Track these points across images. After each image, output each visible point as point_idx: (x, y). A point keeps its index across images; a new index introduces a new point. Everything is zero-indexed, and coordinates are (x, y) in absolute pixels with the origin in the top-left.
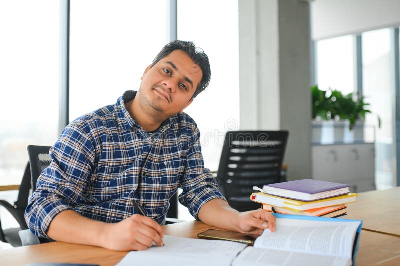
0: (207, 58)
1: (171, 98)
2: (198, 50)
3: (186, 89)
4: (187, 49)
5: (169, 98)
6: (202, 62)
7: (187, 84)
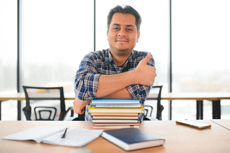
0: (131, 7)
1: (127, 40)
2: (123, 7)
3: (131, 30)
4: (118, 10)
5: (126, 40)
6: (129, 11)
7: (129, 28)
